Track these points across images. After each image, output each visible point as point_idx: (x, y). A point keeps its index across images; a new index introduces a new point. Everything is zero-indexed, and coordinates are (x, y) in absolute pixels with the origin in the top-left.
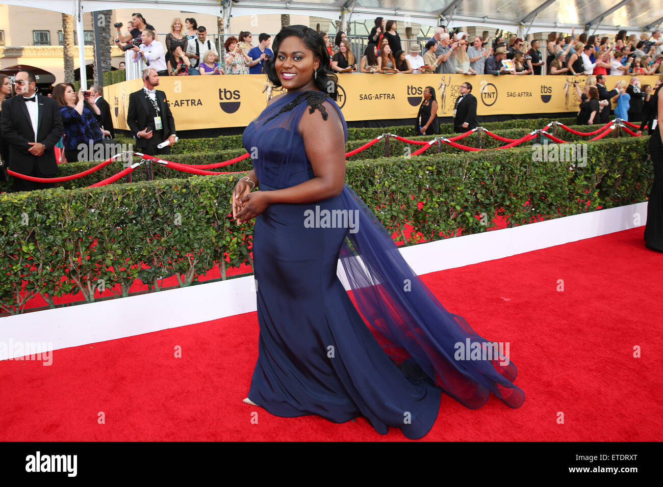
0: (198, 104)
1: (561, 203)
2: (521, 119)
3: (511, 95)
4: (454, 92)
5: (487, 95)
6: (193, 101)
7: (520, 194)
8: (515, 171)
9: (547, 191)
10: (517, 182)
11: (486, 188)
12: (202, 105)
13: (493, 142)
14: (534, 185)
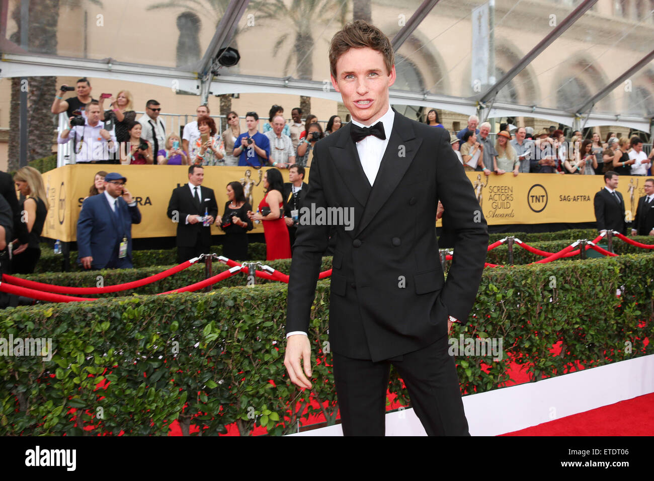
0: (146, 203)
1: (607, 344)
2: (578, 228)
3: (565, 199)
4: (493, 194)
5: (534, 198)
6: (139, 200)
7: (544, 331)
8: (535, 297)
9: (584, 326)
10: (540, 313)
11: (491, 323)
12: (151, 204)
13: (535, 257)
14: (566, 318)
